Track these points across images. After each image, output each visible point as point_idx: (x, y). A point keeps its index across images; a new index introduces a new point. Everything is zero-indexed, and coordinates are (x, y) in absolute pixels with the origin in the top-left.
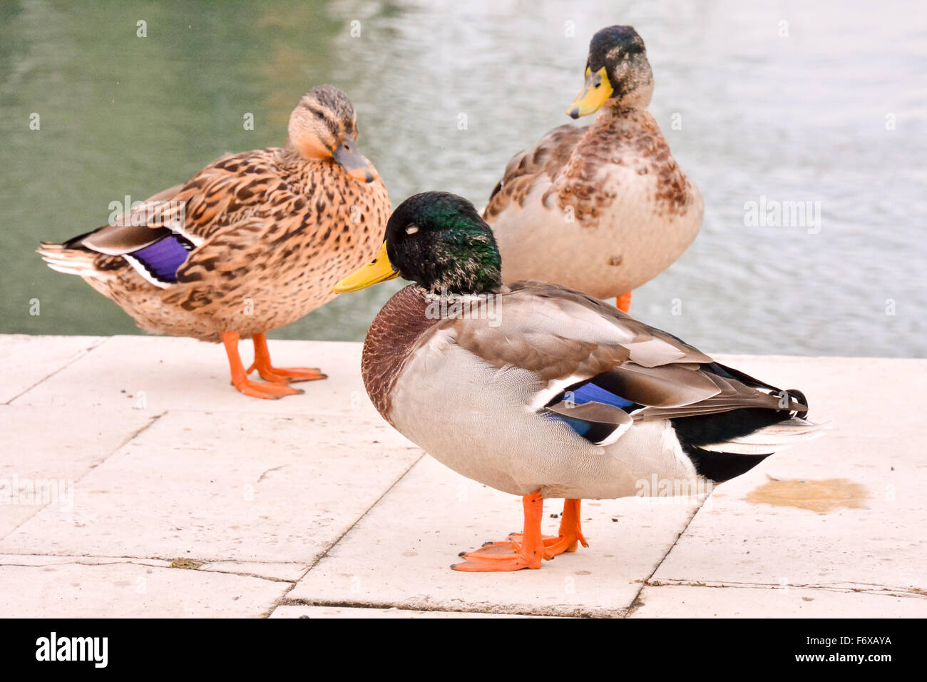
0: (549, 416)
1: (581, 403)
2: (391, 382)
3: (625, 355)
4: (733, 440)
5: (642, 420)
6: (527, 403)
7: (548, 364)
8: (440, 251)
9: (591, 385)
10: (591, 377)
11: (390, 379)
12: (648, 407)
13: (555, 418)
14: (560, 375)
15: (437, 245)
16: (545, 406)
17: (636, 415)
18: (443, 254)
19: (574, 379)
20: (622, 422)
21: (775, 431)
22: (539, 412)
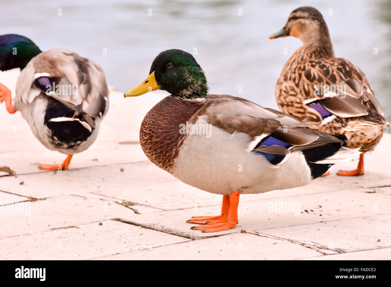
0: (256, 153)
1: (269, 146)
2: (179, 143)
3: (279, 124)
4: (327, 158)
5: (293, 151)
6: (247, 148)
7: (252, 130)
8: (188, 76)
9: (271, 137)
10: (271, 134)
11: (178, 142)
12: (294, 146)
13: (259, 153)
14: (259, 134)
15: (186, 73)
16: (255, 148)
17: (291, 150)
18: (189, 78)
19: (264, 136)
20: (286, 154)
21: (343, 153)
22: (252, 151)
